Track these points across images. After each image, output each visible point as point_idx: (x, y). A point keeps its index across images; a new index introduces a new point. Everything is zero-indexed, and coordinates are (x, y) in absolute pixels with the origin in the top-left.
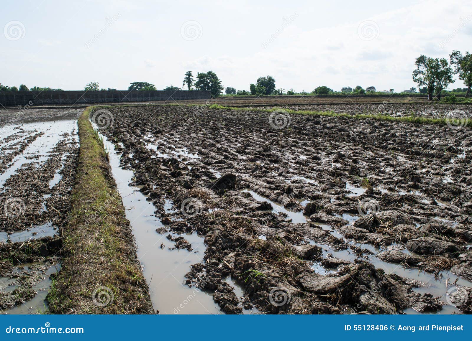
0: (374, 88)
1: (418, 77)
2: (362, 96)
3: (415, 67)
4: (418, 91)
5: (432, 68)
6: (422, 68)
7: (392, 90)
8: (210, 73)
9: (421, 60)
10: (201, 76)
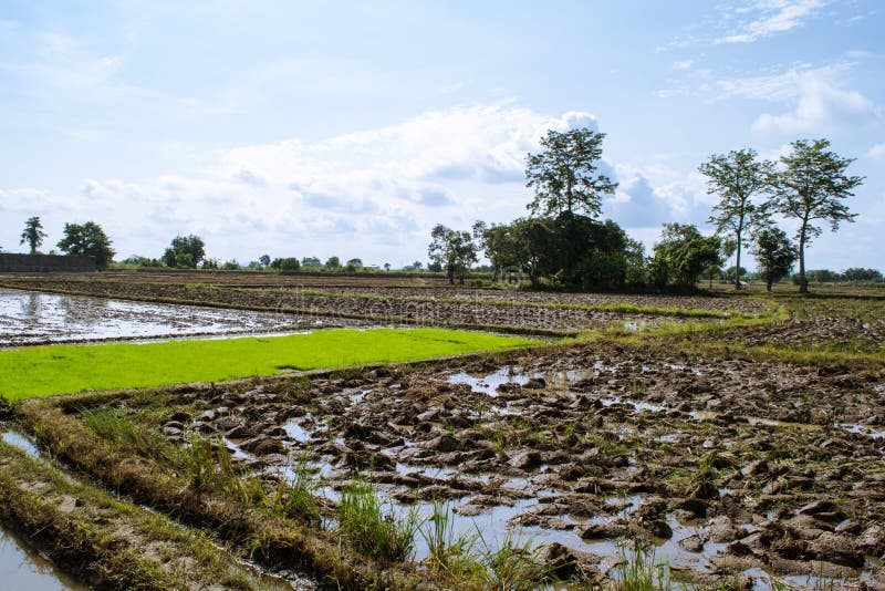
0: (359, 261)
1: (435, 253)
2: (351, 276)
3: (432, 240)
4: (425, 266)
5: (452, 242)
6: (440, 241)
7: (387, 265)
8: (90, 225)
9: (438, 231)
10: (72, 231)
